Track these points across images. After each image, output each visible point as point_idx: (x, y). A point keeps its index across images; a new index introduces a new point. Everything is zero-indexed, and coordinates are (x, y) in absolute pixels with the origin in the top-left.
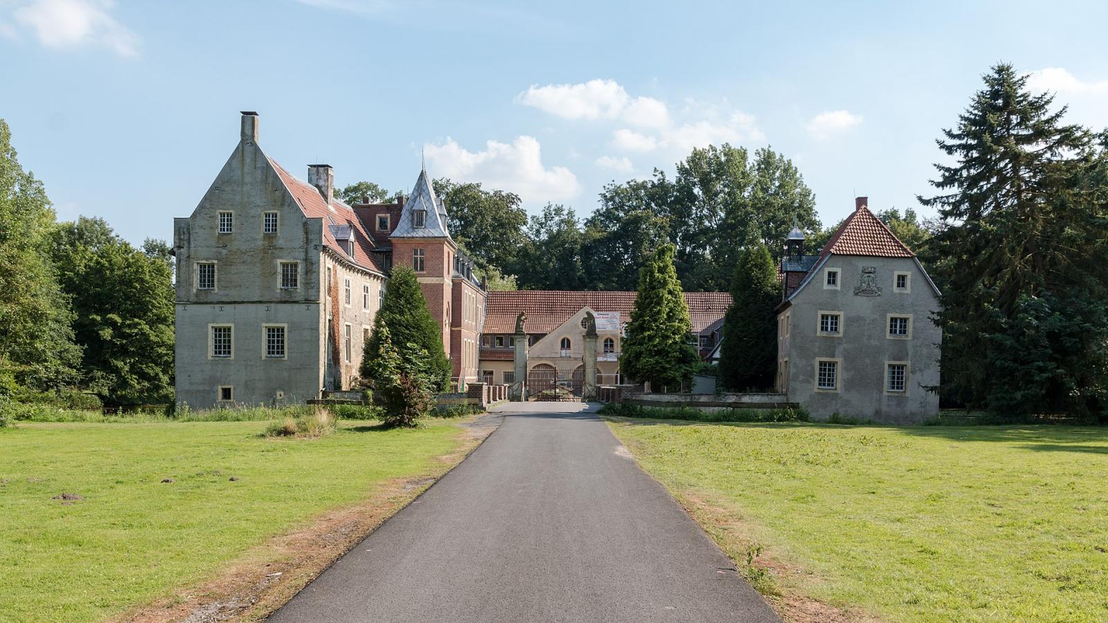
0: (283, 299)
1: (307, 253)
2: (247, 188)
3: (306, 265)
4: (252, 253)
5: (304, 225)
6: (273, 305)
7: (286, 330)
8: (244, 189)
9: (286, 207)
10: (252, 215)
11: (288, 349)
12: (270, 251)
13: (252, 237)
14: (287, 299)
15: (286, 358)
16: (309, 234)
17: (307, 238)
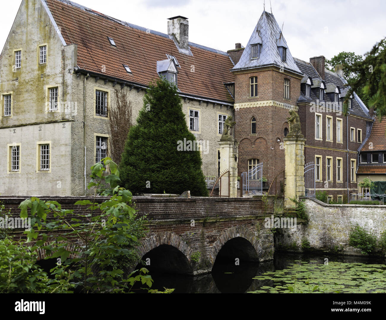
0: (49, 120)
1: (64, 77)
2: (30, 27)
3: (63, 88)
4: (31, 83)
5: (62, 53)
6: (43, 125)
7: (50, 146)
8: (28, 29)
9: (52, 39)
10: (32, 50)
11: (52, 163)
12: (42, 79)
13: (32, 69)
14: (51, 119)
15: (50, 171)
16: (65, 60)
17: (64, 64)
